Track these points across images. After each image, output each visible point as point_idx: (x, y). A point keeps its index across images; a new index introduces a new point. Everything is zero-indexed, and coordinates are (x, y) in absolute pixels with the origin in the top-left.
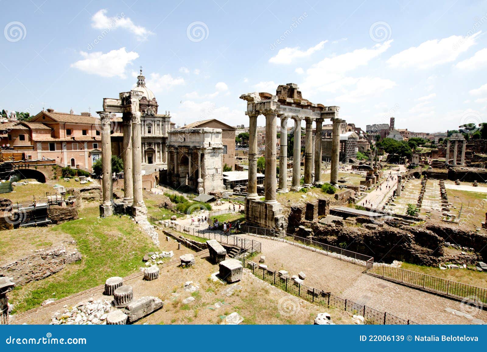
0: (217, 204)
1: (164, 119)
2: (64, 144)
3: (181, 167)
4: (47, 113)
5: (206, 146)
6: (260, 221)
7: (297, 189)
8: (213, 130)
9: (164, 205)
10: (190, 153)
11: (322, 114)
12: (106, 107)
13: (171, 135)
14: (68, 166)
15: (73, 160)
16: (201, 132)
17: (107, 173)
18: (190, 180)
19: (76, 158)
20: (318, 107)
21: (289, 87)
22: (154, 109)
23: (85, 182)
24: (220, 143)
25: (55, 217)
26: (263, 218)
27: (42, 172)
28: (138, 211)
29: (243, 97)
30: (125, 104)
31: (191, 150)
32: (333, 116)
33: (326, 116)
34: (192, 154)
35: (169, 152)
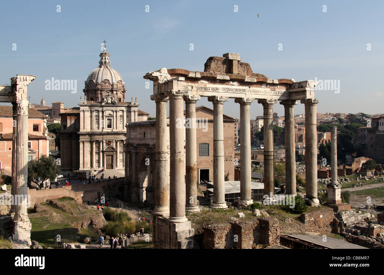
1: (130, 109)
3: (140, 174)
9: (89, 223)
10: (149, 154)
11: (290, 94)
13: (130, 129)
20: (281, 84)
21: (225, 58)
28: (18, 226)
29: (148, 77)
30: (14, 91)
31: (150, 150)
32: (304, 96)
33: (296, 97)
34: (152, 155)
35: (128, 153)
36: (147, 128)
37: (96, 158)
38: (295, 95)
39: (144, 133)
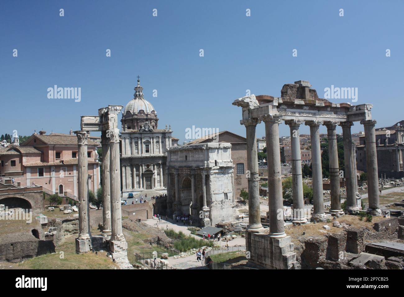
0: (226, 239)
1: (165, 135)
2: (52, 169)
3: (183, 193)
4: (38, 136)
5: (211, 165)
6: (265, 260)
7: (320, 217)
8: (219, 145)
9: (157, 239)
10: (193, 175)
11: (348, 116)
12: (83, 126)
13: (171, 153)
14: (56, 193)
15: (61, 187)
16: (205, 149)
17: (84, 201)
18: (194, 209)
19: (64, 184)
20: (341, 108)
21: (298, 85)
22: (153, 124)
23: (69, 211)
24: (229, 161)
25: (31, 251)
26: (268, 257)
27: (28, 200)
28: (116, 246)
29: (238, 103)
30: (103, 120)
31: (193, 171)
32: (364, 117)
33: (354, 118)
34: (195, 176)
35: (169, 175)
36: (189, 152)
37: (136, 180)
38: (354, 117)
39: (186, 156)
